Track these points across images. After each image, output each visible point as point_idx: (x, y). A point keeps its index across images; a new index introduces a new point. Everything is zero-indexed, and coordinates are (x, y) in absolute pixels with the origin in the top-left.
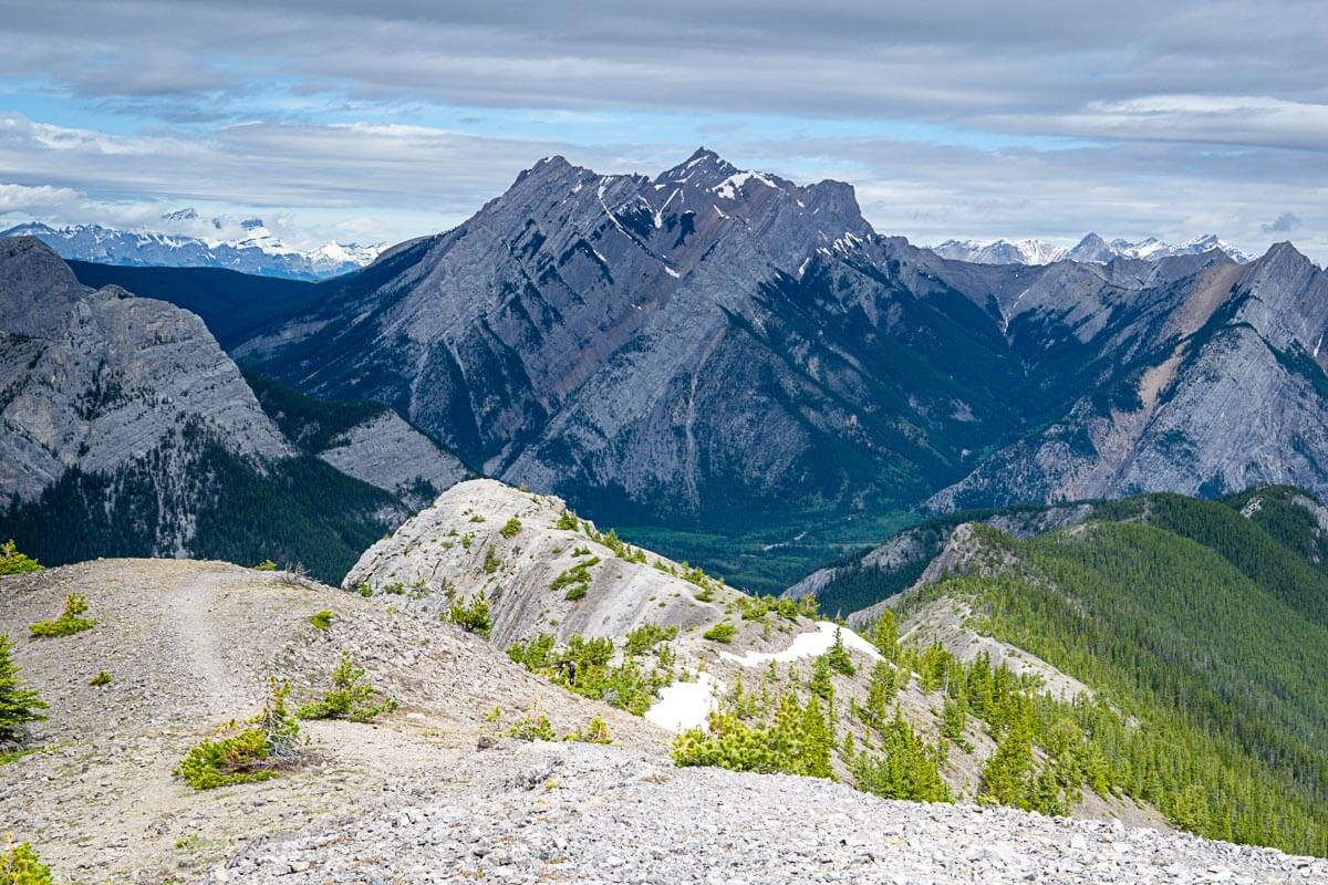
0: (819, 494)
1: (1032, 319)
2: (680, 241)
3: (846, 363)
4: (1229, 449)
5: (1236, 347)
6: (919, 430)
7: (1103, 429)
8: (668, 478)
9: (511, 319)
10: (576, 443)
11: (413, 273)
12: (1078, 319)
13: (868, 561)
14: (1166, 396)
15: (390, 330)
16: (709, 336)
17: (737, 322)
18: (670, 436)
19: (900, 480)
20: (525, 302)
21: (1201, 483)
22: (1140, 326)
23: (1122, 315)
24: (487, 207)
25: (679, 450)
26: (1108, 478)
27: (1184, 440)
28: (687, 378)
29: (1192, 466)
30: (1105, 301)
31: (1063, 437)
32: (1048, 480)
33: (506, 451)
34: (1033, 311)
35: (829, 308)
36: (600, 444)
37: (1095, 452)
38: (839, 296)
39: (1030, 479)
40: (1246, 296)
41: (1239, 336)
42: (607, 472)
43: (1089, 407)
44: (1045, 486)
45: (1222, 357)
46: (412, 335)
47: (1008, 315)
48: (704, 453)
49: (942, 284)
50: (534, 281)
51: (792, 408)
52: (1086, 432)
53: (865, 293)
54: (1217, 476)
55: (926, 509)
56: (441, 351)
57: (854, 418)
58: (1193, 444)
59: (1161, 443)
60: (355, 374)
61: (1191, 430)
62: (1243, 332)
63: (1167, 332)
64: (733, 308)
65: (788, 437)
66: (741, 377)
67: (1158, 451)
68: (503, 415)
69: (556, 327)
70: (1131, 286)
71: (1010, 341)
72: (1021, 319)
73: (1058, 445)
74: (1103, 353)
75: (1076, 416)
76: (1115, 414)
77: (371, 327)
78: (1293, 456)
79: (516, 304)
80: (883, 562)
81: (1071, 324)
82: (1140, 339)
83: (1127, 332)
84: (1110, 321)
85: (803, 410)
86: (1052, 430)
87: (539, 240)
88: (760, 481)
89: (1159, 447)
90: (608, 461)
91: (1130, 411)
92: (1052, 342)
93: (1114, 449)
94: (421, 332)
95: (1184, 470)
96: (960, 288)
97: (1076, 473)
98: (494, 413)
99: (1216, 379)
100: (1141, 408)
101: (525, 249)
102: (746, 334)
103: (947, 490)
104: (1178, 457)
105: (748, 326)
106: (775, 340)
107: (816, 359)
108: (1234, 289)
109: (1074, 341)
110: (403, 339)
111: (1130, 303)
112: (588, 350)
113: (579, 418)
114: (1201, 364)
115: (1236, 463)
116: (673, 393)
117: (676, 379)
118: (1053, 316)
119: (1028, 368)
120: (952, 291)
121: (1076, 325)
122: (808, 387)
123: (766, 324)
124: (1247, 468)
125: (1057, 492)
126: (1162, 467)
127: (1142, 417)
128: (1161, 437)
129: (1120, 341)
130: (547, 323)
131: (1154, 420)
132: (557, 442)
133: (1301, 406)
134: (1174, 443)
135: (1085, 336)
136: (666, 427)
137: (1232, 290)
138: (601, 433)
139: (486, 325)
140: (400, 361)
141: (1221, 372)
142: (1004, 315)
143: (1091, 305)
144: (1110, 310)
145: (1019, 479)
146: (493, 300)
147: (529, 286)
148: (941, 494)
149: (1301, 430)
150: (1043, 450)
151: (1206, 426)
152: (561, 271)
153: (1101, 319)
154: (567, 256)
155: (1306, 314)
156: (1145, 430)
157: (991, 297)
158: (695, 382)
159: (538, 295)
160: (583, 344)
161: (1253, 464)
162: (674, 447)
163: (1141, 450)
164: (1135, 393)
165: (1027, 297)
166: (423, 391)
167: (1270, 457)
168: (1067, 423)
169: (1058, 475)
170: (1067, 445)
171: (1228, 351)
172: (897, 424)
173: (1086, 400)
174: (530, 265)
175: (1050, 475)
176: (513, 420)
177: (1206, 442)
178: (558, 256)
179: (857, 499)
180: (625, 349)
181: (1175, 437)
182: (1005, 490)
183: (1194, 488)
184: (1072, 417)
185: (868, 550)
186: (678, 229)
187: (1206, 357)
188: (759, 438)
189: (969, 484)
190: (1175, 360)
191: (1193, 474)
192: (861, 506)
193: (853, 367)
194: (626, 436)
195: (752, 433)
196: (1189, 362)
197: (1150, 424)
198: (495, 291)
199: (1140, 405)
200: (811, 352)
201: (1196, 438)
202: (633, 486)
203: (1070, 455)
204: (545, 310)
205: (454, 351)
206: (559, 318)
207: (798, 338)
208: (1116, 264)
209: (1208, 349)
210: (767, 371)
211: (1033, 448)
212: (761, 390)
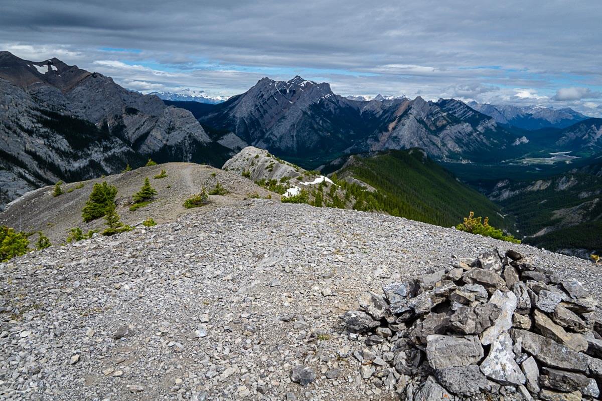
0: (322, 149)
2: (293, 96)
3: (328, 122)
4: (407, 140)
5: (409, 119)
6: (343, 136)
7: (381, 136)
8: (290, 146)
9: (257, 112)
10: (271, 138)
11: (236, 102)
13: (332, 163)
14: (394, 129)
15: (231, 115)
16: (299, 116)
17: (305, 113)
18: (291, 137)
20: (260, 109)
22: (389, 114)
23: (385, 112)
24: (251, 88)
26: (381, 146)
28: (294, 125)
30: (382, 109)
32: (369, 146)
33: (256, 141)
34: (367, 111)
35: (324, 110)
36: (276, 139)
37: (379, 141)
38: (326, 107)
39: (365, 146)
40: (411, 108)
41: (409, 116)
42: (278, 145)
43: (378, 131)
44: (369, 148)
45: (406, 120)
46: (236, 116)
47: (361, 112)
48: (298, 141)
49: (348, 105)
50: (262, 104)
51: (316, 131)
52: (377, 136)
53: (332, 107)
54: (404, 146)
55: (344, 153)
56: (242, 119)
57: (329, 134)
60: (224, 124)
61: (399, 136)
64: (304, 110)
65: (315, 138)
66: (305, 125)
68: (255, 133)
69: (266, 114)
70: (387, 105)
72: (365, 112)
74: (381, 120)
76: (383, 132)
77: (227, 114)
78: (420, 141)
79: (258, 109)
80: (335, 163)
82: (389, 117)
83: (386, 116)
84: (383, 113)
85: (319, 132)
87: (263, 95)
88: (310, 147)
90: (278, 143)
91: (386, 132)
92: (371, 117)
93: (383, 140)
94: (238, 115)
97: (375, 145)
98: (253, 133)
99: (404, 125)
101: (260, 97)
102: (306, 116)
103: (348, 149)
105: (307, 114)
106: (313, 117)
108: (409, 106)
109: (375, 117)
110: (234, 117)
111: (387, 109)
112: (273, 119)
113: (272, 134)
114: (401, 122)
116: (291, 128)
117: (292, 125)
119: (365, 123)
120: (350, 107)
121: (376, 114)
122: (319, 127)
123: (311, 114)
124: (410, 144)
125: (371, 149)
126: (393, 144)
127: (389, 133)
130: (265, 113)
131: (391, 134)
132: (267, 138)
133: (422, 131)
134: (396, 139)
135: (378, 116)
136: (290, 135)
138: (276, 137)
139: (252, 114)
140: (234, 121)
143: (379, 110)
144: (383, 111)
145: (363, 146)
146: (253, 108)
147: (261, 105)
151: (402, 135)
152: (267, 102)
153: (381, 112)
154: (268, 99)
155: (423, 112)
157: (358, 108)
158: (296, 126)
159: (262, 107)
160: (272, 118)
161: (412, 143)
162: (292, 139)
164: (388, 128)
165: (365, 107)
166: (239, 128)
168: (373, 135)
169: (371, 145)
170: (373, 139)
172: (338, 135)
174: (261, 101)
176: (258, 134)
177: (402, 139)
178: (266, 98)
180: (281, 119)
181: (396, 137)
182: (360, 149)
184: (374, 133)
185: (332, 161)
186: (292, 93)
188: (309, 137)
189: (353, 147)
190: (396, 121)
191: (399, 145)
192: (330, 152)
194: (281, 137)
197: (390, 135)
198: (253, 106)
199: (388, 131)
200: (320, 120)
202: (283, 148)
204: (264, 110)
205: (245, 119)
206: (267, 112)
207: (318, 116)
208: (384, 101)
209: (403, 119)
210: (311, 123)
211: (366, 140)
212: (310, 128)
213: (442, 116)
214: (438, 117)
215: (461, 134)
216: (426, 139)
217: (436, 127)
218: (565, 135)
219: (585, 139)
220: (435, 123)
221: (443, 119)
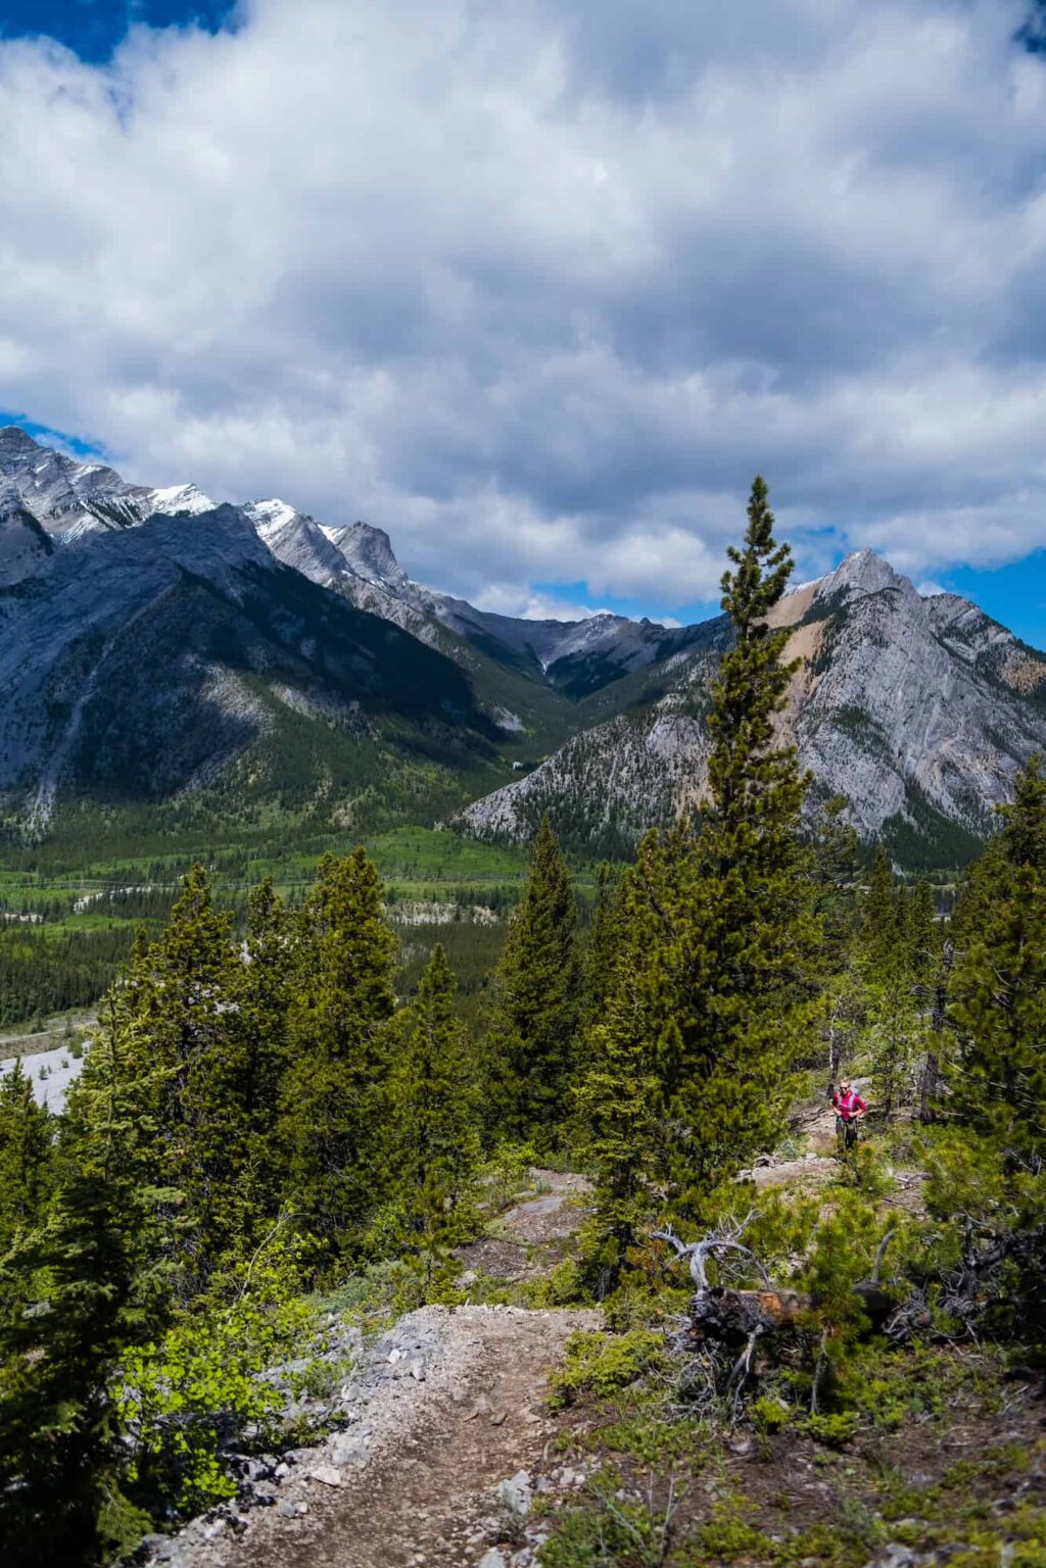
0: (276, 803)
1: (573, 661)
3: (356, 651)
5: (895, 609)
12: (622, 657)
14: (820, 665)
16: (146, 593)
18: (40, 717)
19: (421, 785)
21: (903, 784)
25: (49, 737)
27: (868, 720)
28: (98, 641)
31: (687, 711)
32: (673, 774)
34: (573, 655)
39: (642, 773)
44: (671, 785)
47: (546, 661)
48: (91, 742)
57: (356, 704)
58: (878, 726)
59: (840, 721)
62: (895, 594)
64: (199, 571)
66: (183, 641)
67: (839, 732)
71: (551, 681)
73: (681, 722)
75: (701, 683)
81: (615, 661)
85: (275, 688)
86: (668, 700)
88: (179, 785)
89: (839, 727)
95: (882, 763)
96: (498, 636)
99: (883, 644)
102: (202, 591)
103: (501, 793)
104: (868, 742)
105: (217, 592)
106: (253, 609)
107: (312, 641)
114: (857, 625)
115: (927, 762)
116: (66, 659)
117: (76, 641)
118: (594, 657)
120: (489, 634)
121: (623, 661)
125: (693, 794)
126: (852, 757)
127: (794, 690)
128: (836, 714)
131: (812, 695)
134: (859, 725)
136: (39, 703)
137: (815, 597)
141: (887, 637)
142: (542, 661)
143: (633, 645)
144: (656, 646)
145: (624, 773)
148: (489, 799)
149: (991, 723)
151: (885, 706)
153: (647, 653)
157: (527, 645)
158: (108, 646)
161: (949, 764)
163: (815, 730)
165: (563, 646)
169: (688, 767)
175: (676, 767)
179: (342, 811)
181: (854, 715)
182: (602, 791)
183: (901, 790)
189: (538, 782)
192: (346, 821)
193: (365, 656)
195: (184, 715)
196: (836, 627)
197: (808, 700)
200: (307, 634)
201: (880, 719)
203: (699, 739)
207: (288, 613)
209: (861, 608)
210: (225, 633)
211: (641, 727)
212: (210, 658)
216: (1025, 744)
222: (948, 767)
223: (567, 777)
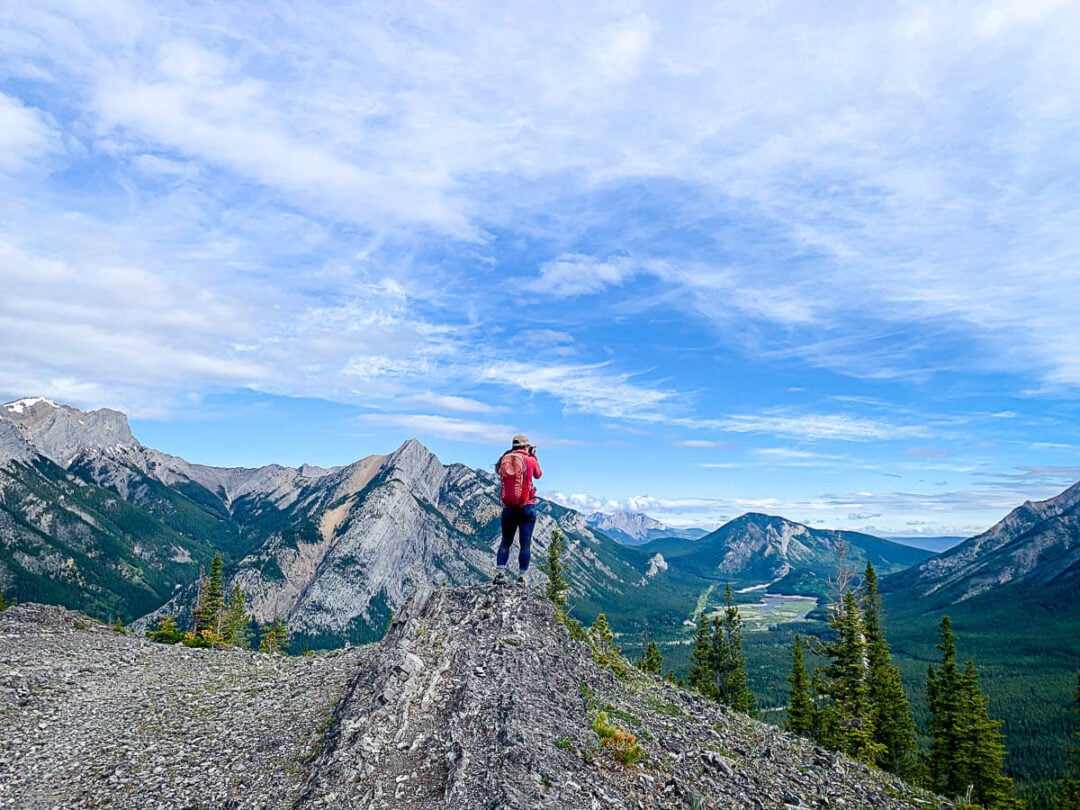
1: (248, 499)
3: (79, 519)
4: (390, 569)
5: (391, 494)
6: (136, 569)
7: (290, 558)
12: (278, 497)
14: (341, 530)
19: (102, 613)
21: (370, 597)
22: (322, 494)
23: (305, 492)
26: (294, 597)
27: (356, 563)
29: (363, 584)
30: (297, 485)
31: (255, 565)
34: (249, 494)
37: (282, 577)
38: (98, 479)
40: (392, 469)
41: (393, 487)
43: (279, 540)
45: (383, 501)
47: (231, 497)
49: (186, 477)
51: (4, 554)
52: (276, 560)
53: (120, 479)
54: (382, 591)
57: (71, 561)
58: (363, 565)
59: (338, 566)
61: (362, 554)
62: (396, 484)
63: (339, 494)
67: (336, 572)
70: (312, 478)
71: (232, 513)
72: (240, 501)
73: (250, 572)
74: (295, 512)
75: (268, 548)
76: (300, 545)
78: (435, 572)
81: (273, 500)
82: (320, 500)
83: (310, 499)
84: (299, 496)
85: (17, 556)
86: (246, 560)
89: (337, 569)
91: (312, 543)
92: (260, 511)
93: (299, 573)
95: (357, 588)
96: (200, 482)
97: (266, 595)
99: (379, 516)
100: (322, 540)
103: (142, 620)
104: (352, 576)
106: (11, 501)
107: (50, 516)
109: (275, 509)
111: (313, 485)
114: (367, 505)
115: (395, 580)
118: (262, 496)
119: (241, 528)
120: (193, 482)
121: (277, 500)
122: (31, 537)
124: (404, 583)
126: (339, 585)
127: (324, 546)
128: (338, 561)
129: (305, 504)
131: (332, 549)
133: (437, 536)
134: (349, 565)
135: (283, 506)
137: (381, 468)
141: (382, 511)
142: (229, 497)
143: (287, 488)
144: (300, 490)
149: (439, 553)
150: (237, 577)
151: (372, 552)
153: (293, 497)
155: (430, 483)
156: (325, 558)
157: (221, 487)
161: (408, 580)
163: (322, 572)
164: (317, 529)
165: (243, 488)
167: (419, 574)
168: (260, 554)
169: (250, 598)
170: (259, 572)
171: (386, 496)
172: (117, 565)
173: (276, 535)
177: (373, 564)
181: (349, 561)
183: (366, 601)
184: (264, 549)
187: (371, 501)
190: (348, 504)
191: (364, 590)
193: (85, 523)
196: (357, 506)
197: (329, 552)
199: (321, 537)
200: (47, 511)
201: (365, 561)
203: (261, 580)
208: (305, 468)
209: (372, 496)
211: (228, 575)
213: (488, 495)
214: (475, 497)
215: (542, 546)
216: (455, 563)
217: (475, 524)
218: (729, 549)
219: (770, 555)
220: (468, 513)
221: (489, 500)
222: (407, 581)
223: (182, 607)
